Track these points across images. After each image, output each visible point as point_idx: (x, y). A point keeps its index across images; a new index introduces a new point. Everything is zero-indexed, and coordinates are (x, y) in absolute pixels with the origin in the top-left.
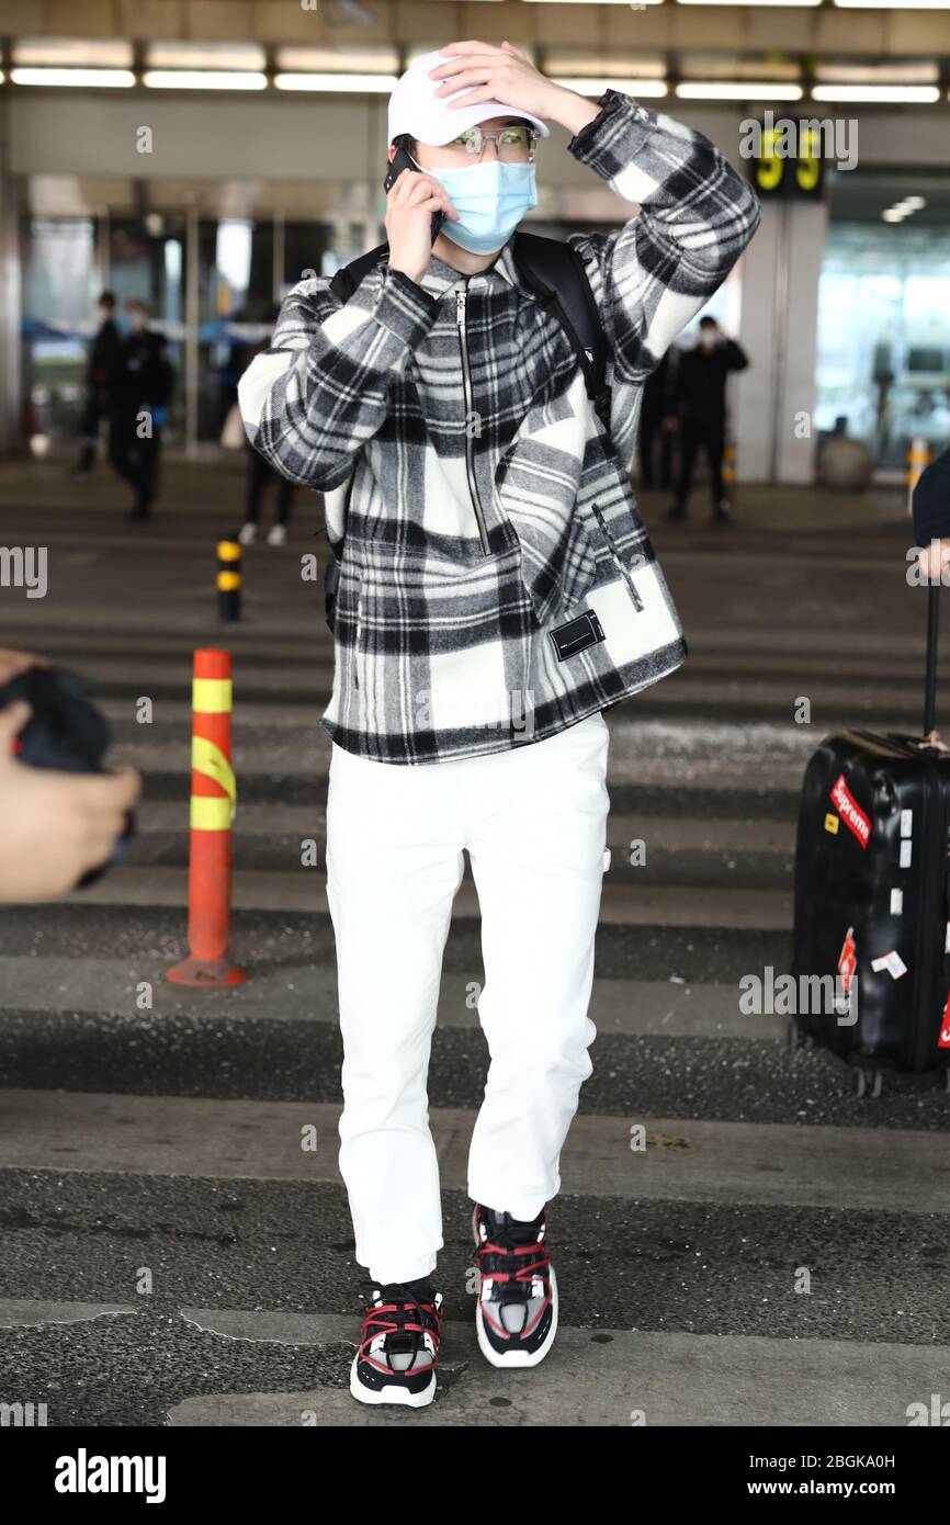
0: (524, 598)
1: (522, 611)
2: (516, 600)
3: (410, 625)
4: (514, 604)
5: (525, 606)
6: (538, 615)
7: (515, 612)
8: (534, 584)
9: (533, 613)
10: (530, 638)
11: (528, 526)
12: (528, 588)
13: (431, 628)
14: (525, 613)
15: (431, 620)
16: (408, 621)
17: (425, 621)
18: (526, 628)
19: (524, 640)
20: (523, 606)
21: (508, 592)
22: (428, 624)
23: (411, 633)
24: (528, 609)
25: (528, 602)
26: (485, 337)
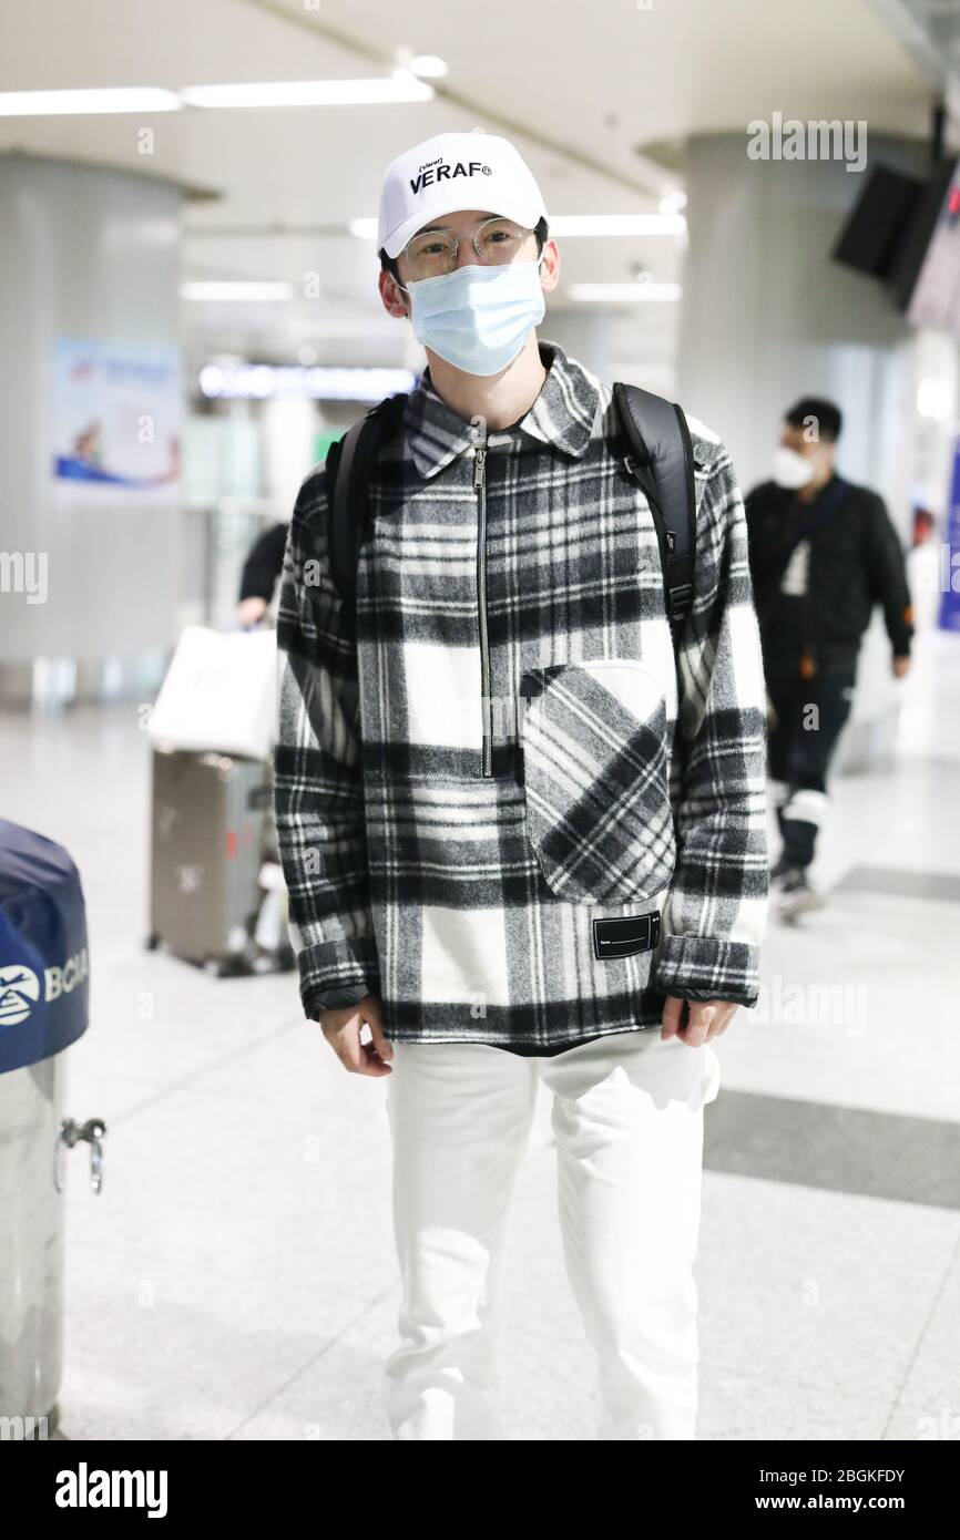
0: (531, 858)
1: (528, 873)
2: (522, 859)
3: (399, 869)
4: (518, 865)
5: (531, 867)
6: (550, 880)
7: (520, 874)
8: (543, 842)
9: (542, 878)
10: (538, 907)
11: (541, 773)
12: (535, 846)
13: (424, 874)
14: (532, 876)
15: (423, 864)
16: (396, 864)
17: (416, 864)
18: (533, 895)
19: (529, 908)
20: (530, 867)
21: (512, 847)
22: (420, 869)
23: (400, 878)
24: (536, 872)
25: (535, 863)
26: (507, 504)
